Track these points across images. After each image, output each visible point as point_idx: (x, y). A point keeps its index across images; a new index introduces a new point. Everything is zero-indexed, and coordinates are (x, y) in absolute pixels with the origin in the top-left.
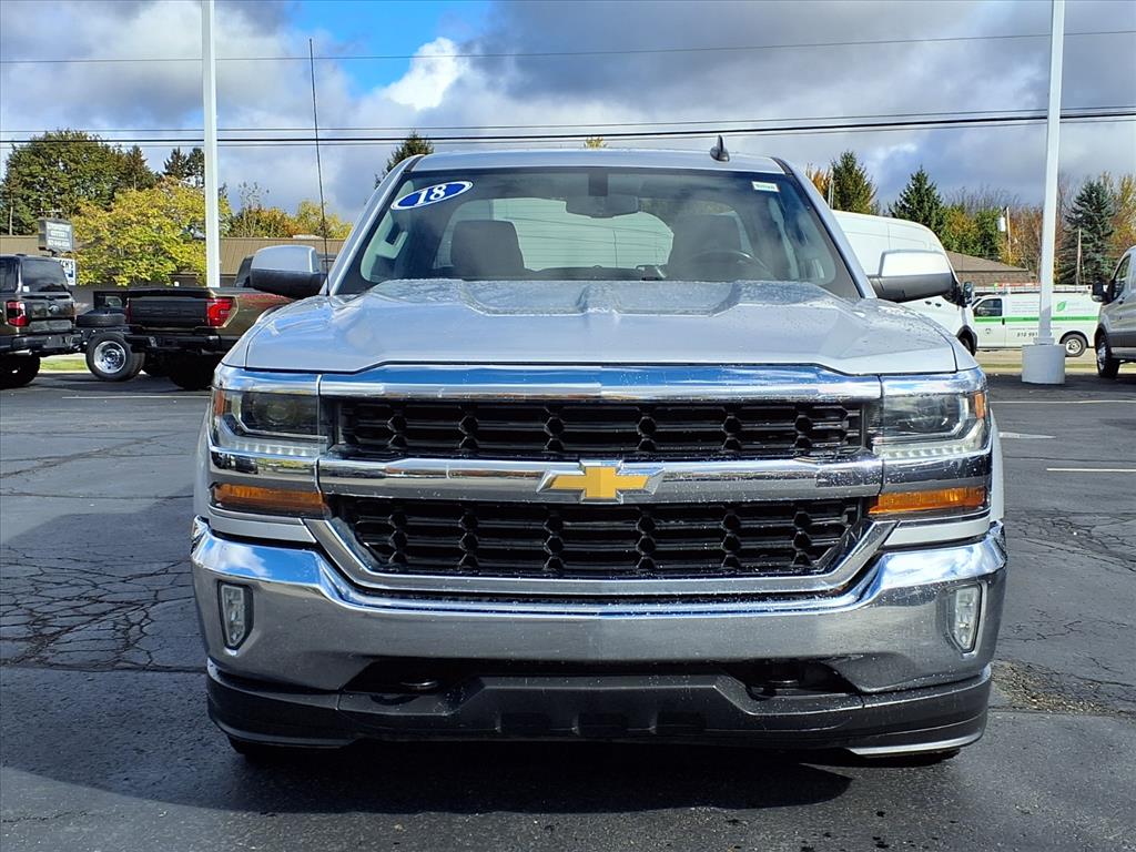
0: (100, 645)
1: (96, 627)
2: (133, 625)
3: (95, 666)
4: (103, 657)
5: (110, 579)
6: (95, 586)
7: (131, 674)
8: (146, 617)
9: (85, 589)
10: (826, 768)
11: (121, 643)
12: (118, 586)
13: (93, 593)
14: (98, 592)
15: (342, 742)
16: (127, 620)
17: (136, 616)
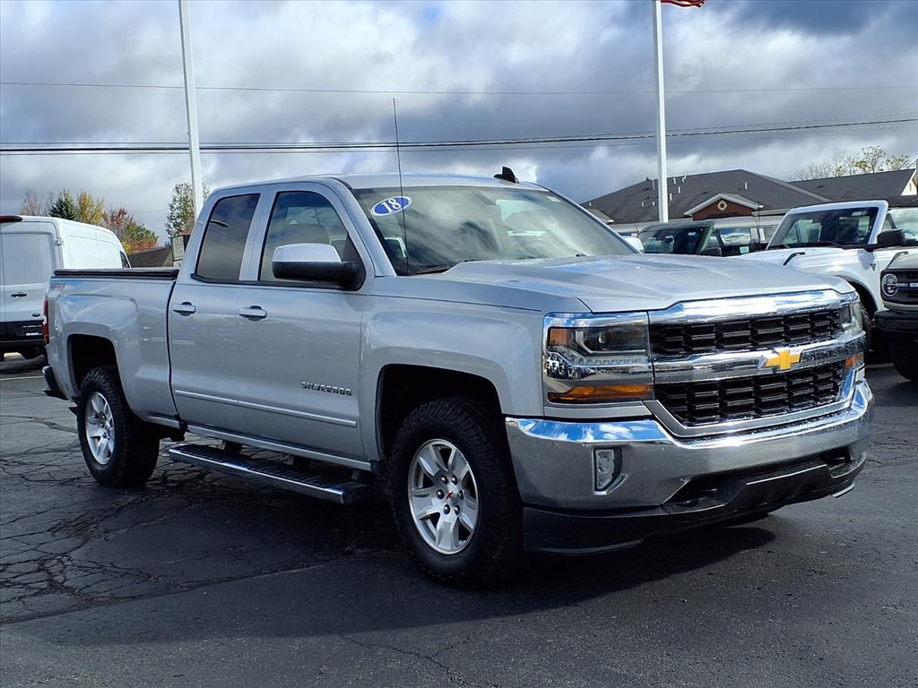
10: (741, 526)
15: (639, 541)
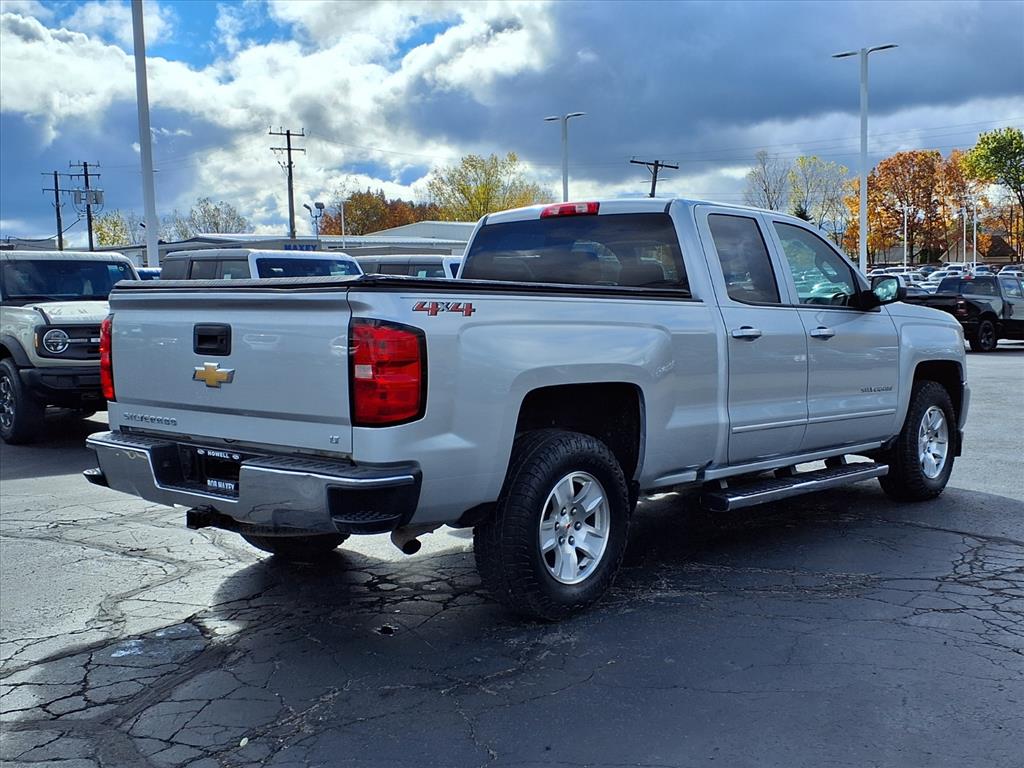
0: (996, 553)
1: (998, 567)
2: (969, 563)
3: (999, 541)
4: (995, 546)
5: (979, 614)
6: (995, 608)
7: (979, 533)
8: (957, 566)
9: (1006, 606)
11: (981, 552)
12: (972, 603)
13: (998, 600)
14: (992, 600)
16: (972, 568)
17: (964, 569)
